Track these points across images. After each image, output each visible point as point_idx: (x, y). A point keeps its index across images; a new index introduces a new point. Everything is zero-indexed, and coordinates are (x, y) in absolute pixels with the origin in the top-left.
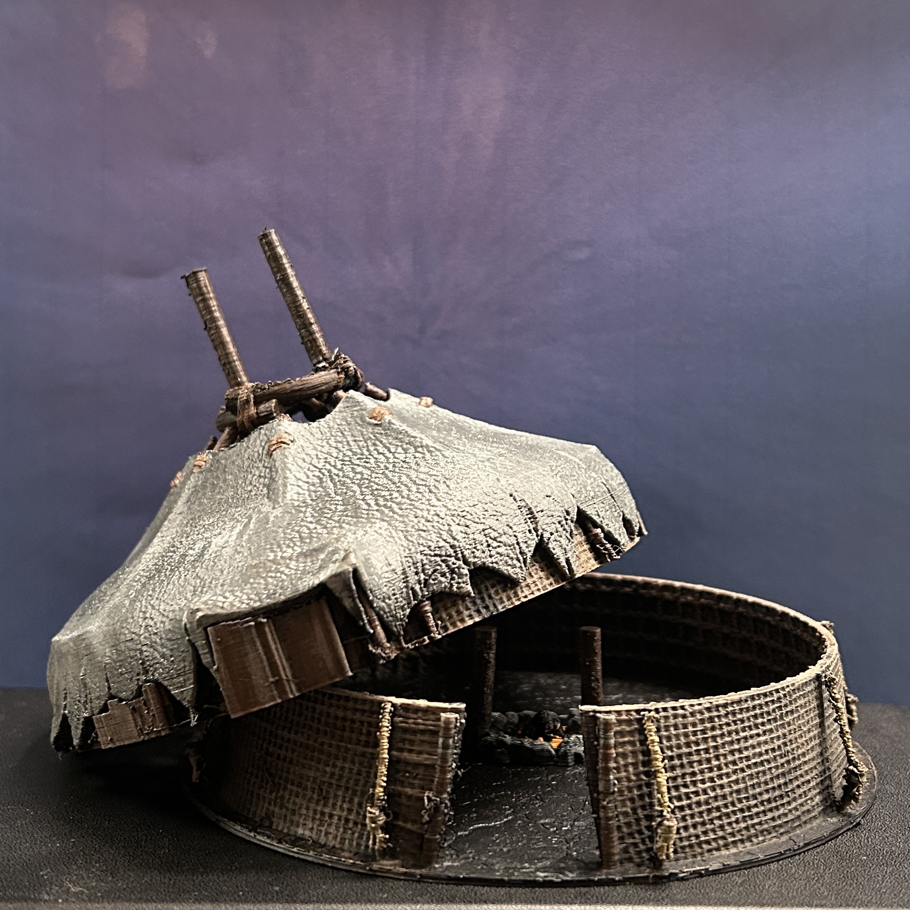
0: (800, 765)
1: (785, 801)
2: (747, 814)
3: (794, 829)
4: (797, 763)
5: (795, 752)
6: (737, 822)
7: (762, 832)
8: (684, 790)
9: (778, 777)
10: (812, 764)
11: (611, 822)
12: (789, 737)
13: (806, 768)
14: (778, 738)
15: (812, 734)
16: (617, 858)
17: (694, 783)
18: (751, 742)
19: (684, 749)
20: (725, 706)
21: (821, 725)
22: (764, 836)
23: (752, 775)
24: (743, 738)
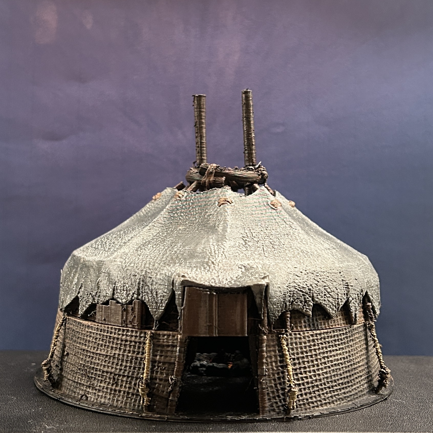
0: (357, 367)
1: (350, 385)
2: (331, 389)
3: (354, 399)
4: (356, 366)
5: (354, 360)
6: (327, 393)
7: (339, 399)
8: (300, 376)
9: (346, 372)
10: (363, 368)
11: (264, 391)
12: (352, 353)
13: (360, 369)
14: (346, 352)
15: (362, 353)
16: (267, 409)
17: (305, 372)
18: (333, 353)
19: (300, 355)
20: (320, 334)
21: (367, 349)
22: (340, 401)
23: (334, 370)
24: (329, 351)
